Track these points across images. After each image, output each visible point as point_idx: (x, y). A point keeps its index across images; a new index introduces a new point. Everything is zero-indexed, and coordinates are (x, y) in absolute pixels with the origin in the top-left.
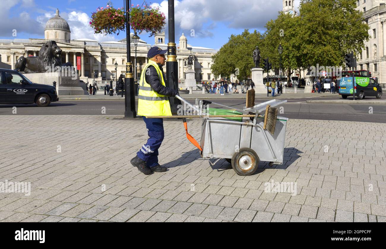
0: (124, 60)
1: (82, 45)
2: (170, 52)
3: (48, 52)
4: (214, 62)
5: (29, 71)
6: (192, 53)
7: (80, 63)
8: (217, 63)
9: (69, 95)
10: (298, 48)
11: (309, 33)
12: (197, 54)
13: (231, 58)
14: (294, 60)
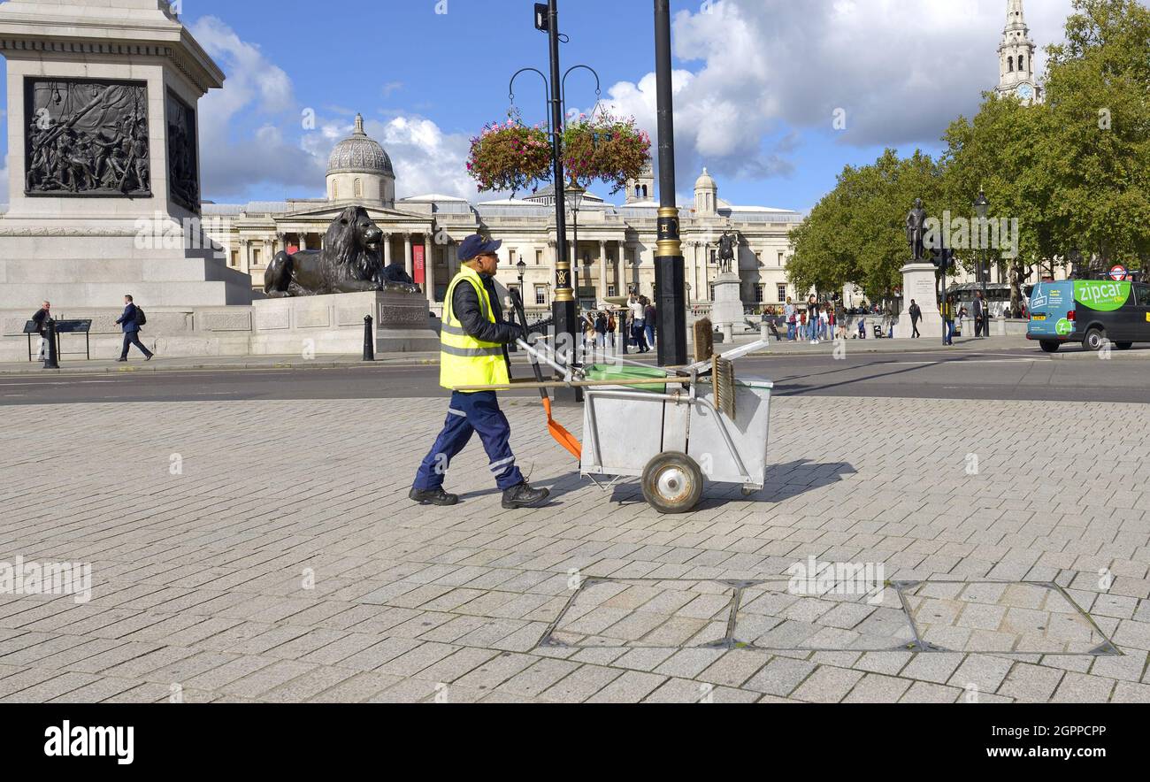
0: (541, 252)
1: (426, 212)
2: (664, 231)
3: (348, 237)
4: (796, 250)
5: (301, 290)
6: (732, 225)
7: (422, 264)
8: (804, 252)
9: (404, 351)
10: (1042, 199)
11: (1072, 154)
12: (744, 229)
13: (846, 234)
14: (1028, 235)
